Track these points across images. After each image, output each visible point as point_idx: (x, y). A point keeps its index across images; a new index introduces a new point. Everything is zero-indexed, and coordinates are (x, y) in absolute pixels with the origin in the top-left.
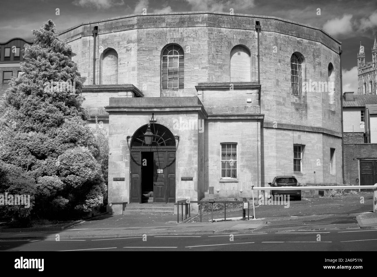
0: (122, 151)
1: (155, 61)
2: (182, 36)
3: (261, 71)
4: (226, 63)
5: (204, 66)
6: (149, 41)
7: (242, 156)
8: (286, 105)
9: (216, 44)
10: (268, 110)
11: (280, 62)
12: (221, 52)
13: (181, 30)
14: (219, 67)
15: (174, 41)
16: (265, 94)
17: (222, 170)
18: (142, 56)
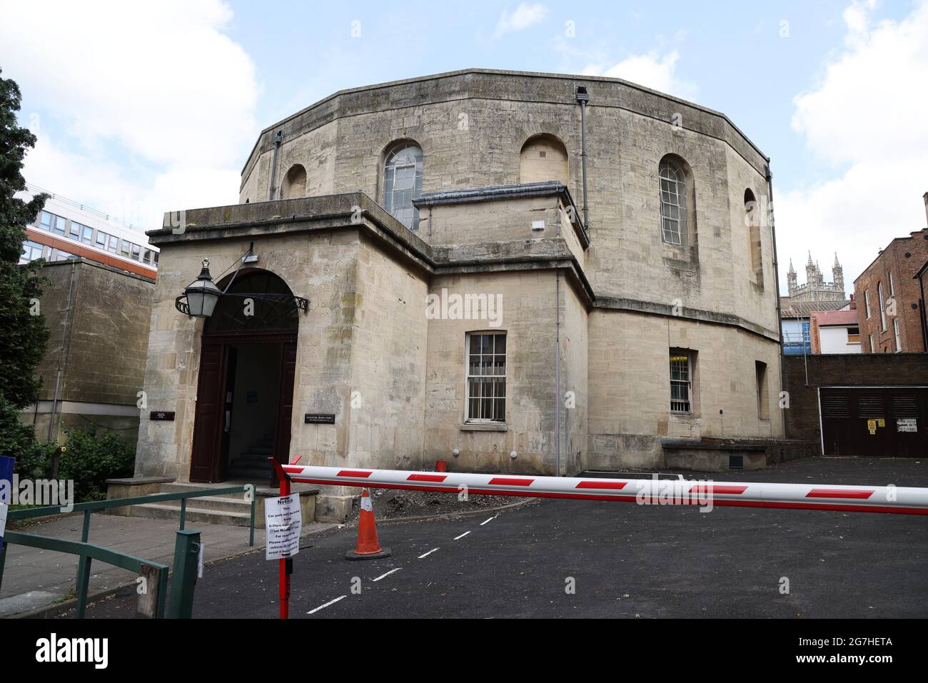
0: (176, 341)
1: (367, 175)
2: (420, 122)
3: (589, 188)
4: (511, 171)
5: (462, 177)
6: (358, 138)
7: (518, 365)
8: (651, 261)
9: (488, 132)
10: (607, 270)
11: (633, 169)
12: (501, 149)
13: (418, 112)
14: (495, 180)
15: (405, 134)
16: (601, 234)
17: (470, 400)
18: (342, 168)
